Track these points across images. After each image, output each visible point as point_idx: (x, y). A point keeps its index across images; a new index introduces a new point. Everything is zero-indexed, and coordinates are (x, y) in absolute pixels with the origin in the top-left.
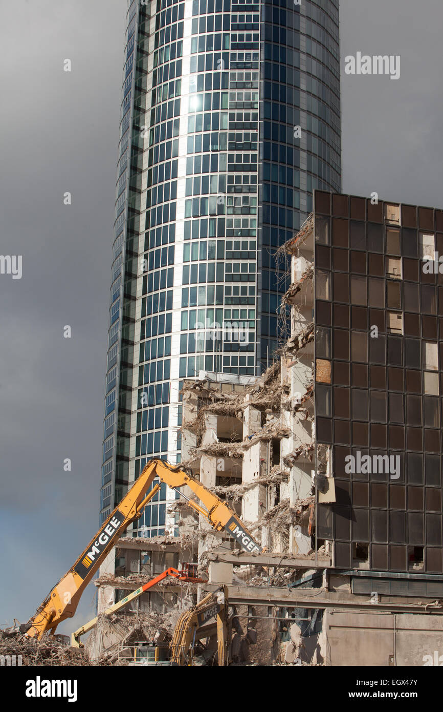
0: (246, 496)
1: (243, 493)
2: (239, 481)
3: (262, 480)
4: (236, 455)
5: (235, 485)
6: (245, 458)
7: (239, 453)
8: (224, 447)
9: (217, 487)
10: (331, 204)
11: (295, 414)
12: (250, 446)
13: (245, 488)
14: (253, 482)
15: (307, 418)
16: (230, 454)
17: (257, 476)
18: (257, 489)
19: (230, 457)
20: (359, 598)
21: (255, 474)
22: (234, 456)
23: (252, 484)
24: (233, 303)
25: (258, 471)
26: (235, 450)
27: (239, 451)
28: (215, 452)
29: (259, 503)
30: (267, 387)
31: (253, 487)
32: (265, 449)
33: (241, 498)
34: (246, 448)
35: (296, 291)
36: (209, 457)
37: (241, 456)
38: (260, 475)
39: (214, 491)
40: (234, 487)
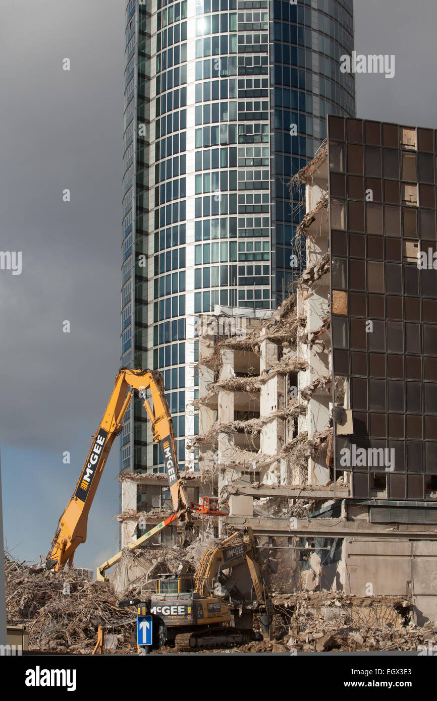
0: (265, 429)
1: (262, 426)
2: (257, 415)
3: (280, 413)
4: (253, 389)
5: (253, 419)
6: (262, 392)
7: (257, 387)
8: (242, 382)
9: (236, 422)
10: (345, 130)
11: (311, 346)
12: (268, 380)
13: (263, 422)
14: (271, 415)
15: (323, 350)
16: (248, 388)
17: (275, 410)
18: (275, 423)
19: (248, 391)
20: (377, 527)
21: (272, 407)
22: (252, 391)
23: (270, 417)
24: (247, 235)
25: (276, 405)
26: (253, 385)
27: (256, 385)
28: (232, 387)
29: (278, 436)
30: (283, 320)
31: (271, 421)
32: (283, 382)
33: (259, 432)
34: (264, 382)
35: (310, 221)
36: (227, 392)
37: (259, 390)
38: (278, 409)
39: (233, 426)
40: (253, 421)
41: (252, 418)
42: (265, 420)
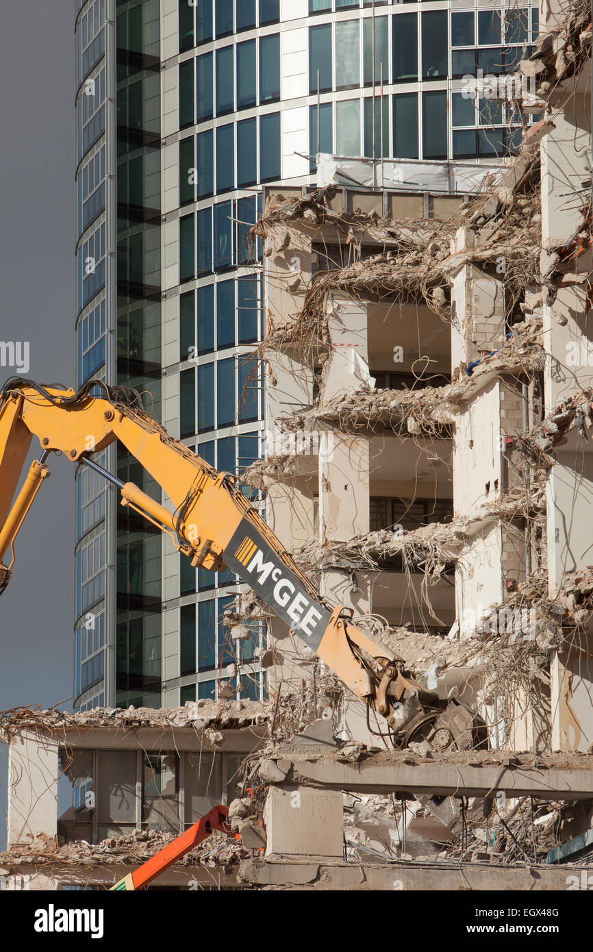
0: (467, 559)
1: (458, 549)
2: (442, 509)
3: (511, 506)
4: (428, 427)
5: (432, 525)
6: (459, 438)
7: (440, 421)
8: (393, 404)
9: (375, 534)
12: (473, 398)
13: (460, 535)
14: (483, 513)
16: (412, 425)
17: (495, 495)
18: (495, 536)
19: (411, 435)
21: (488, 486)
22: (424, 433)
23: (478, 520)
25: (497, 475)
26: (428, 413)
27: (440, 415)
28: (362, 420)
29: (505, 581)
31: (484, 531)
32: (518, 403)
33: (451, 568)
34: (462, 404)
36: (345, 437)
37: (447, 431)
38: (505, 490)
39: (365, 549)
40: (430, 533)
41: (427, 522)
42: (464, 529)
